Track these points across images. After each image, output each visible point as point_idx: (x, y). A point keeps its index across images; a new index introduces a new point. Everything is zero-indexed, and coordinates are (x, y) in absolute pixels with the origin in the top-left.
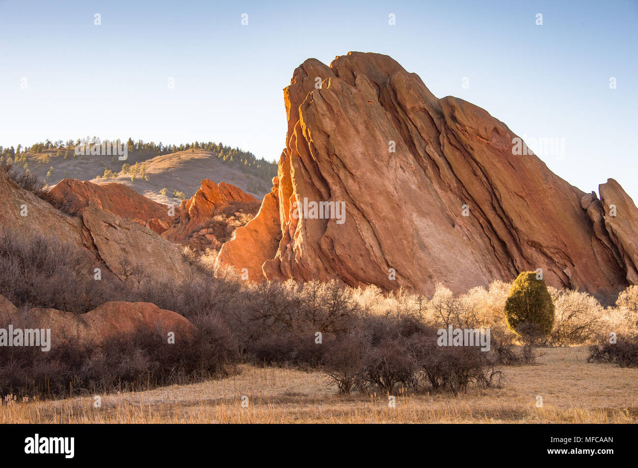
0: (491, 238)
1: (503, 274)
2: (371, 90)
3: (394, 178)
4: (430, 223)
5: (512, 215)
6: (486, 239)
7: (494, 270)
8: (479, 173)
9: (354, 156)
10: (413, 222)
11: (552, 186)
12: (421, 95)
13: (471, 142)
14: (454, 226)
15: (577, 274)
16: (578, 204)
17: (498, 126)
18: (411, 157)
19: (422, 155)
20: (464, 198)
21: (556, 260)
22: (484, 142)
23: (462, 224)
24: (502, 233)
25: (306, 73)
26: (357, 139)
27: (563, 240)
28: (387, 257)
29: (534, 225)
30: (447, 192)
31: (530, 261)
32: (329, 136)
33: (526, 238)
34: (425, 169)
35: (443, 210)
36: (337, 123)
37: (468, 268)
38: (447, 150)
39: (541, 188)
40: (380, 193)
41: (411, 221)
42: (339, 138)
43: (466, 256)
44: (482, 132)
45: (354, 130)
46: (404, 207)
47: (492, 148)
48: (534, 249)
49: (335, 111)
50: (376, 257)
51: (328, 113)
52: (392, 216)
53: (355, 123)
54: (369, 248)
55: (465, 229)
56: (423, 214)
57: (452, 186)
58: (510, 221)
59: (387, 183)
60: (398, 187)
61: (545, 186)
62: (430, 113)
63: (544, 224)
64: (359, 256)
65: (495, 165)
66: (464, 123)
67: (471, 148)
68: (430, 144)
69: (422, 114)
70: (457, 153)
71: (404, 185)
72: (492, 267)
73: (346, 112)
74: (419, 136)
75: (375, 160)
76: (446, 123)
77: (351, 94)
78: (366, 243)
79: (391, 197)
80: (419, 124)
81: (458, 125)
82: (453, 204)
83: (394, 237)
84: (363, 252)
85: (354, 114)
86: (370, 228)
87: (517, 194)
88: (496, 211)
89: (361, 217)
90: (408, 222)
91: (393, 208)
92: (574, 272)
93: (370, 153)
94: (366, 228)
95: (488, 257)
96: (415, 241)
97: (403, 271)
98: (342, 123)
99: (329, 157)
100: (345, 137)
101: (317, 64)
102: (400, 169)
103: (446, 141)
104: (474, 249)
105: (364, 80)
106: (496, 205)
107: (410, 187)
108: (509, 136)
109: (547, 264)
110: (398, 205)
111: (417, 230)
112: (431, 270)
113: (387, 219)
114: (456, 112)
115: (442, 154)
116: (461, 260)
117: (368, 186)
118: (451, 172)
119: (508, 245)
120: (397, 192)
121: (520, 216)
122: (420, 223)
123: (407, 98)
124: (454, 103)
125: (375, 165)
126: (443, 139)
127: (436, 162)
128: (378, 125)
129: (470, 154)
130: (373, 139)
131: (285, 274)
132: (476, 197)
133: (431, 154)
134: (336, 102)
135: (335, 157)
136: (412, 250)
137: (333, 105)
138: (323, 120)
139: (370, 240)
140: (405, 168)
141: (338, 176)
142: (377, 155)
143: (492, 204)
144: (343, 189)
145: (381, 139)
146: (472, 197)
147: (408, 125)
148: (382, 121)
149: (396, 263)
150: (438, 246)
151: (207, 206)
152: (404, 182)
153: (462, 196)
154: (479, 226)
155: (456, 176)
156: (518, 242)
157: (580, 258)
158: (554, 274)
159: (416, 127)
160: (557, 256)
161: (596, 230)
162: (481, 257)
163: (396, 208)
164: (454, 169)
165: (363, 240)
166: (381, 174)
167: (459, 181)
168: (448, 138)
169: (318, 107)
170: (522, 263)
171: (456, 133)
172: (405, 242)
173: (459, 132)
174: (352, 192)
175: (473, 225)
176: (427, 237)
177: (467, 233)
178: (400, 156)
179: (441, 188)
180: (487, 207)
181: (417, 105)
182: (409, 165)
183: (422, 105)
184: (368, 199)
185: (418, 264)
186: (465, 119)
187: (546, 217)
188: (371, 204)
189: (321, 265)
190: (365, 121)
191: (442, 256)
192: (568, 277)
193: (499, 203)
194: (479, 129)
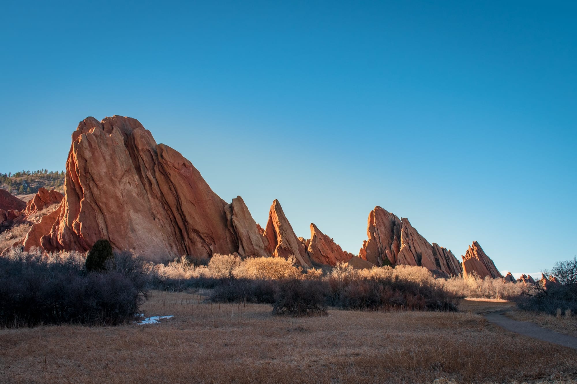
0: (175, 227)
1: (178, 248)
2: (121, 137)
3: (123, 189)
4: (140, 217)
5: (186, 214)
6: (173, 227)
7: (174, 246)
8: (173, 189)
9: (99, 174)
10: (130, 215)
11: (211, 199)
12: (148, 142)
13: (170, 171)
14: (154, 219)
15: (216, 249)
16: (223, 209)
17: (186, 163)
18: (136, 177)
19: (144, 176)
20: (163, 203)
21: (207, 241)
22: (177, 171)
23: (160, 218)
24: (181, 224)
25: (86, 125)
26: (103, 164)
27: (212, 229)
28: (110, 236)
29: (197, 220)
30: (155, 199)
31: (192, 241)
32: (86, 161)
33: (192, 227)
34: (144, 185)
35: (150, 209)
36: (93, 154)
37: (158, 244)
38: (158, 174)
39: (205, 200)
40: (112, 197)
41: (129, 215)
42: (93, 163)
43: (158, 237)
44: (176, 165)
45: (103, 159)
46: (125, 206)
47: (181, 175)
48: (196, 234)
49: (93, 147)
50: (104, 235)
51: (89, 147)
52: (117, 211)
53: (105, 154)
54: (101, 230)
55: (161, 221)
56: (136, 211)
57: (158, 196)
58: (185, 217)
59: (117, 191)
60: (124, 194)
61: (206, 198)
62: (152, 153)
63: (203, 220)
64: (94, 235)
65: (181, 185)
66: (167, 159)
67: (170, 174)
68: (149, 171)
69: (147, 153)
70: (163, 177)
71: (129, 193)
72: (173, 244)
73: (100, 147)
74: (144, 165)
75: (113, 177)
76: (158, 158)
77: (106, 138)
78: (99, 227)
79: (118, 200)
80: (145, 158)
81: (164, 160)
82: (157, 206)
83: (116, 224)
84: (97, 232)
85: (105, 149)
86: (103, 217)
87: (191, 202)
88: (179, 211)
89: (99, 210)
90: (126, 215)
91: (118, 206)
92: (215, 248)
93: (110, 172)
94: (101, 217)
95: (172, 238)
96: (129, 227)
97: (118, 244)
98: (96, 154)
99: (85, 173)
100: (96, 162)
101: (92, 120)
102: (128, 184)
103: (157, 169)
104: (163, 233)
105: (118, 131)
106: (179, 208)
107: (133, 194)
108: (192, 169)
109: (202, 243)
110: (121, 204)
111: (131, 220)
112: (135, 244)
113: (114, 212)
114: (163, 153)
115: (155, 177)
116: (155, 239)
117: (105, 193)
118: (158, 188)
119: (183, 231)
120: (123, 197)
121: (190, 215)
122: (134, 216)
123: (140, 143)
124: (163, 148)
125: (112, 180)
126: (156, 169)
127: (151, 181)
128: (119, 157)
129: (169, 177)
130: (114, 165)
131: (52, 244)
132: (170, 203)
133: (149, 176)
134: (95, 141)
135: (88, 174)
136: (126, 232)
137: (92, 143)
138: (85, 152)
139: (102, 225)
140: (131, 183)
141: (89, 185)
142: (114, 175)
143: (177, 207)
144: (91, 193)
145: (119, 165)
146: (167, 202)
147: (139, 159)
148: (122, 155)
149: (114, 239)
150: (142, 230)
151: (41, 204)
152: (129, 192)
153: (163, 202)
154: (170, 219)
155: (160, 190)
156: (187, 229)
157: (219, 240)
158: (204, 249)
159: (143, 160)
160: (207, 238)
161: (228, 224)
162: (167, 238)
163: (120, 206)
164: (159, 186)
165: (98, 225)
166: (114, 185)
167: (162, 193)
168: (159, 168)
169: (83, 144)
170: (188, 242)
171: (163, 165)
172: (122, 227)
173: (164, 164)
174: (96, 195)
175: (166, 219)
176: (137, 225)
177: (162, 223)
178: (130, 176)
179: (152, 196)
180: (174, 209)
181: (145, 148)
182: (134, 182)
183: (148, 148)
184: (104, 200)
185: (128, 241)
186: (168, 157)
187: (205, 216)
188: (105, 203)
189: (72, 239)
190: (111, 154)
191: (144, 236)
192: (211, 250)
193: (180, 207)
194: (175, 164)
